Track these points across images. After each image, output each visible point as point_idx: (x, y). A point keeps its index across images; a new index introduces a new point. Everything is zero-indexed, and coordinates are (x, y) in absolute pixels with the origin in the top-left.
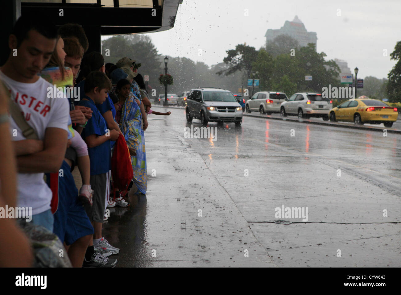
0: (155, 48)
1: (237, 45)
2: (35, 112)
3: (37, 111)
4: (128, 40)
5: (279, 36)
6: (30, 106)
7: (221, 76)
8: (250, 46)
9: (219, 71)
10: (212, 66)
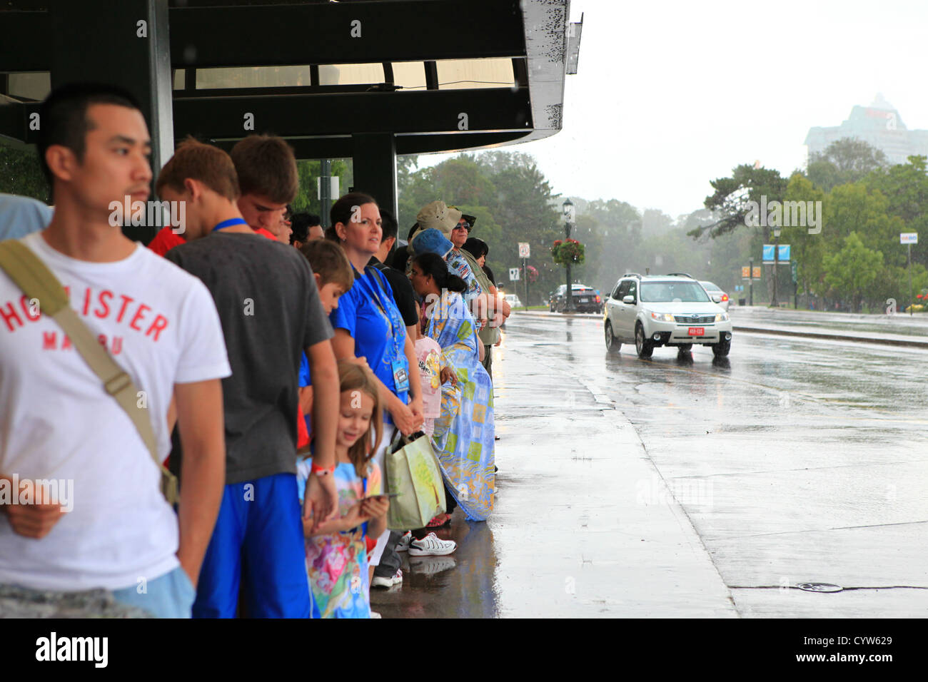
0: (545, 181)
1: (736, 167)
2: (132, 331)
3: (138, 329)
4: (483, 164)
5: (837, 142)
6: (119, 319)
7: (699, 239)
8: (768, 167)
9: (695, 227)
10: (681, 217)
